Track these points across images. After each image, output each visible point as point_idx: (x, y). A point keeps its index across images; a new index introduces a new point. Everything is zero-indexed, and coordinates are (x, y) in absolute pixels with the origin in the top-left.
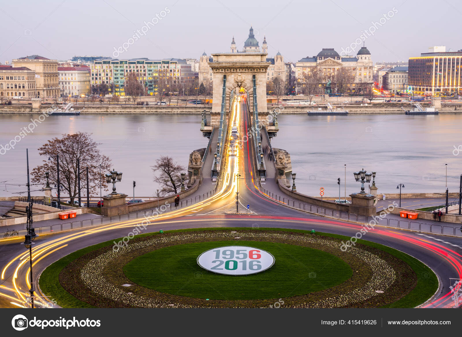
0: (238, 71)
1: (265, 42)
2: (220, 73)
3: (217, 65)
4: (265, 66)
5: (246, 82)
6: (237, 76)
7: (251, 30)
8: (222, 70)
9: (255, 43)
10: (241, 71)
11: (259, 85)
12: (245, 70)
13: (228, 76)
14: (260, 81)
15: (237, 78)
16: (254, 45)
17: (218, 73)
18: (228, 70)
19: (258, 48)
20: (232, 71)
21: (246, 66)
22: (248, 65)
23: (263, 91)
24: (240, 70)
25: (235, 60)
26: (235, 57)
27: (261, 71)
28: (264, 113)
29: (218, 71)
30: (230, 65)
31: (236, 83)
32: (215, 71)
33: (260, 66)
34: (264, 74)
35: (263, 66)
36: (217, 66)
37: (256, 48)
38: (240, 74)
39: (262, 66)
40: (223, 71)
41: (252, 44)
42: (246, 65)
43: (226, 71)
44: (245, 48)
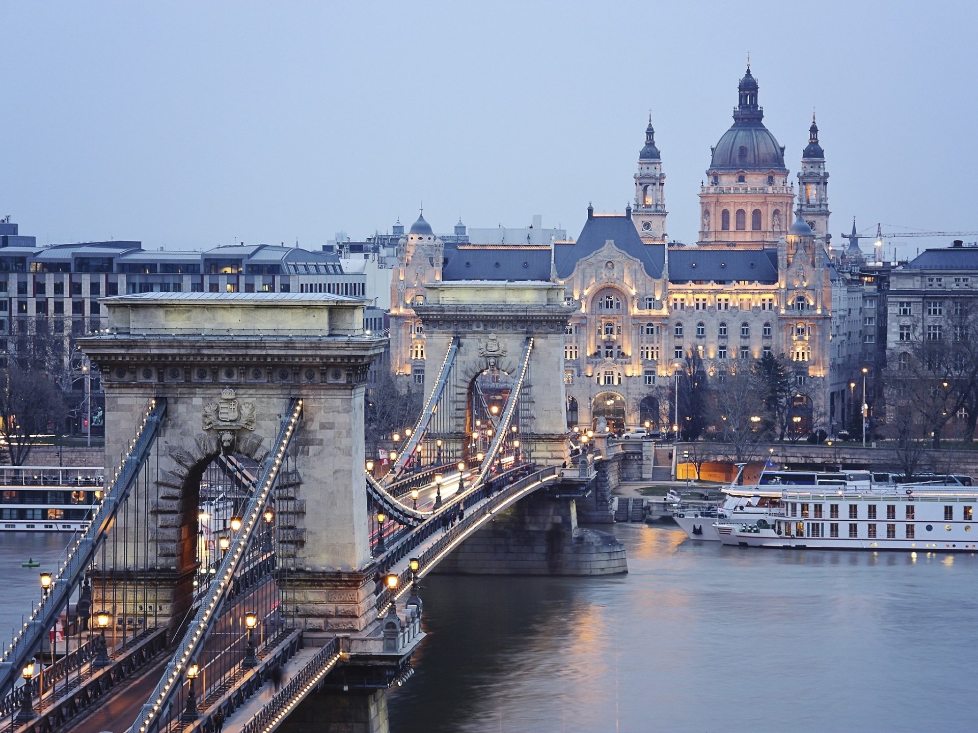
0: (223, 378)
1: (814, 153)
2: (140, 386)
3: (123, 351)
4: (343, 357)
5: (258, 432)
6: (217, 400)
7: (749, 88)
8: (148, 375)
9: (764, 149)
10: (235, 379)
11: (321, 442)
12: (257, 376)
13: (176, 401)
14: (323, 426)
15: (217, 411)
16: (757, 165)
17: (128, 386)
18: (175, 376)
19: (778, 180)
20: (195, 378)
21: (259, 356)
22: (264, 352)
23: (335, 472)
24: (229, 375)
25: (208, 326)
26: (207, 314)
27: (331, 380)
28: (339, 574)
29: (127, 377)
30: (183, 351)
31: (212, 436)
32: (114, 376)
33: (321, 357)
34: (342, 392)
35: (335, 357)
36: (123, 356)
37: (771, 181)
38: (228, 394)
39: (328, 357)
40: (154, 380)
41: (750, 158)
42: (258, 352)
43: (167, 380)
44: (711, 179)
